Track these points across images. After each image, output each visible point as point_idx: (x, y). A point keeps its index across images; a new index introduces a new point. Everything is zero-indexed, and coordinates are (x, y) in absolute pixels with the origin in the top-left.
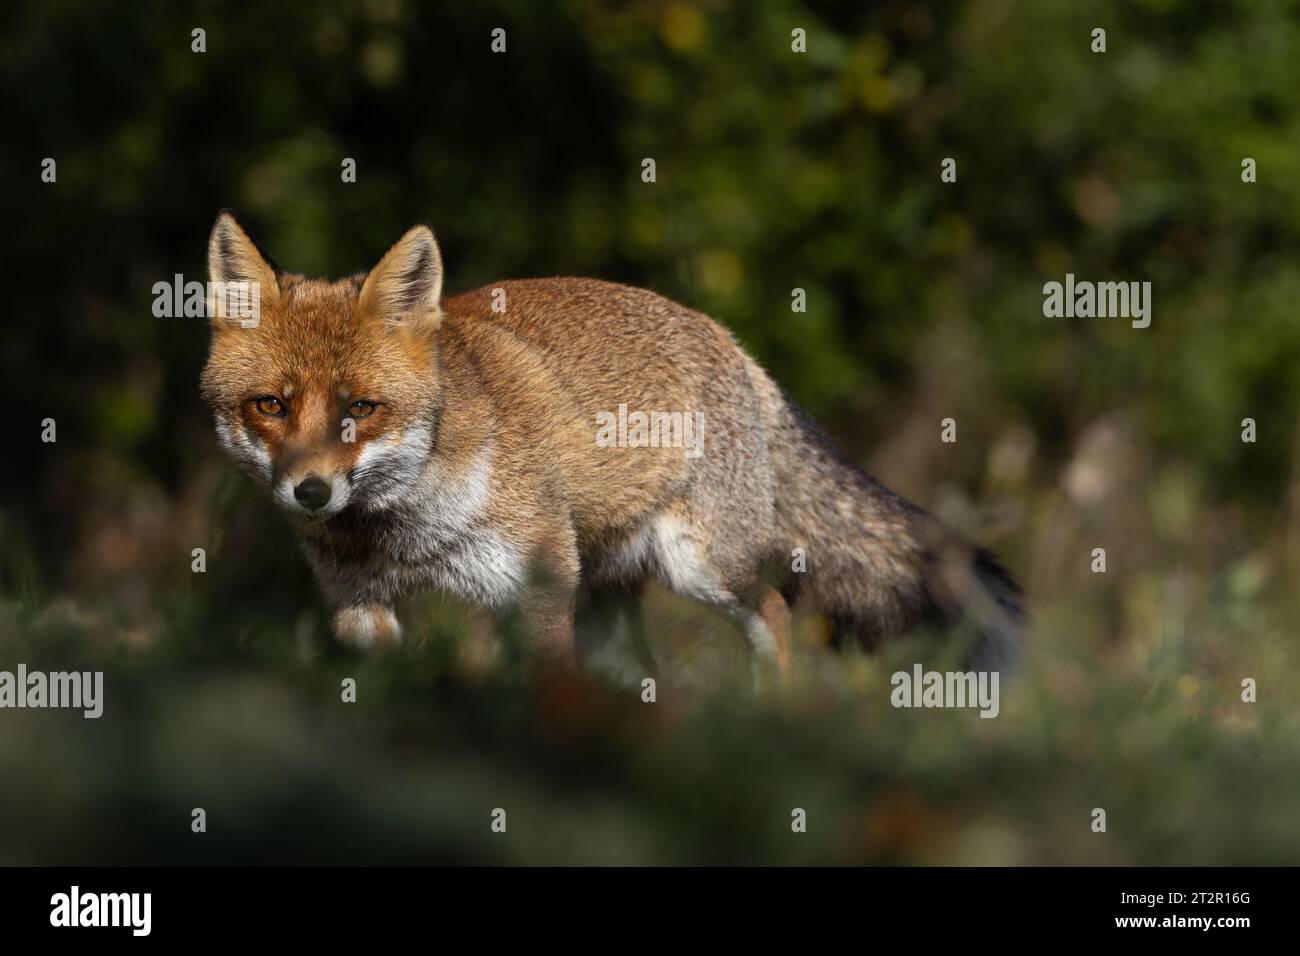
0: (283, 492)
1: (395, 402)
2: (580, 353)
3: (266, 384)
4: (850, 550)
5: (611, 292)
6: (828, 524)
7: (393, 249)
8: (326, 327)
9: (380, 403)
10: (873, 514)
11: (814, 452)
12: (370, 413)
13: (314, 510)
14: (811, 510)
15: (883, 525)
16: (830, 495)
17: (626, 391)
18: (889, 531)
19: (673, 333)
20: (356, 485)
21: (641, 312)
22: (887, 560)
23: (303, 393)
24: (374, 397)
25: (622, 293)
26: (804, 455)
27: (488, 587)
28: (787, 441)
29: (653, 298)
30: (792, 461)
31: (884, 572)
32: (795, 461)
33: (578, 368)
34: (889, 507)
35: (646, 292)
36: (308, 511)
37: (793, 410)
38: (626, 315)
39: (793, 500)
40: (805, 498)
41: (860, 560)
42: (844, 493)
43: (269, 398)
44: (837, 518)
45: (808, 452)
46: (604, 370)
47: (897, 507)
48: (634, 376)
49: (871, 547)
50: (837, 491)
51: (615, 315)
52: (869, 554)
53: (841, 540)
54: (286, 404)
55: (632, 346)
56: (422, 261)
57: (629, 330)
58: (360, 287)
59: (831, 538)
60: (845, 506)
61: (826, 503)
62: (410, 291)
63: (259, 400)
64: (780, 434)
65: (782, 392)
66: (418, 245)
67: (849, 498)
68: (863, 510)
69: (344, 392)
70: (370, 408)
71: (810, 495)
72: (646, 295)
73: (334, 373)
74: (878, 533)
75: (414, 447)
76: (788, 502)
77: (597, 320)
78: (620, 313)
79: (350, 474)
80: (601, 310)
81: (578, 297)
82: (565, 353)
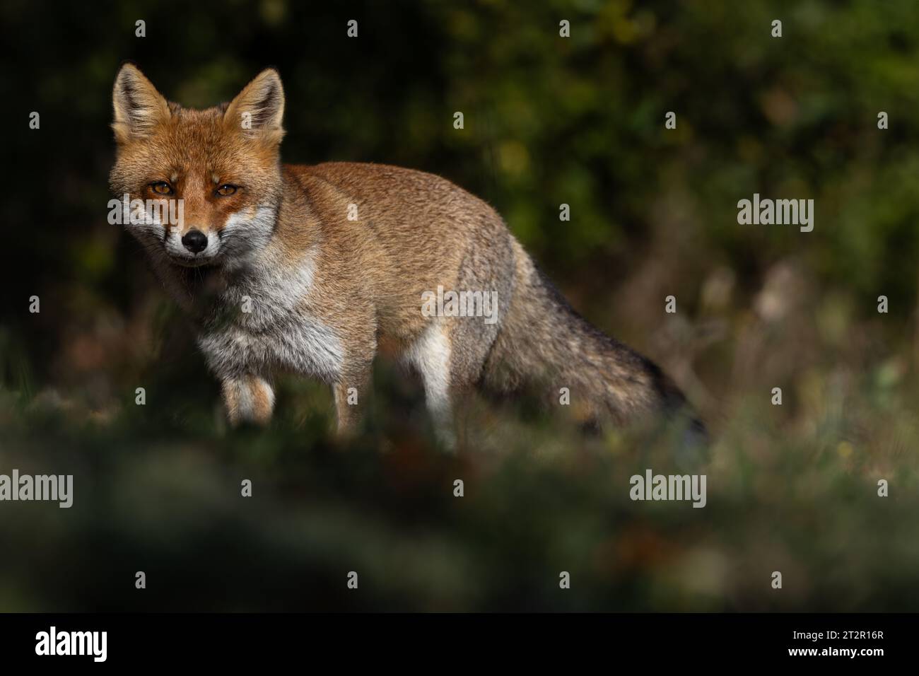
0: (173, 242)
1: (250, 187)
2: (384, 209)
3: (158, 173)
4: (576, 375)
5: (409, 174)
6: (562, 356)
7: (250, 85)
8: (200, 136)
9: (240, 187)
10: (594, 350)
11: (555, 305)
12: (233, 193)
13: (196, 253)
14: (551, 346)
15: (600, 358)
16: (564, 336)
17: (414, 240)
18: (604, 362)
19: (453, 200)
20: (224, 241)
21: (430, 189)
22: (603, 383)
23: (185, 178)
24: (236, 182)
25: (417, 176)
26: (547, 307)
27: (315, 360)
28: (536, 296)
29: (440, 180)
30: (539, 311)
31: (600, 390)
32: (541, 310)
33: (382, 218)
34: (604, 344)
35: (436, 176)
36: (191, 254)
37: (541, 276)
38: (418, 190)
39: (538, 337)
40: (547, 337)
41: (584, 382)
42: (574, 335)
43: (161, 183)
44: (569, 352)
45: (551, 305)
46: (400, 222)
47: (610, 346)
48: (421, 230)
49: (592, 373)
50: (569, 334)
51: (410, 189)
52: (589, 378)
53: (570, 367)
54: (173, 187)
55: (421, 210)
56: (270, 94)
57: (419, 199)
58: (224, 111)
59: (564, 366)
60: (574, 344)
61: (560, 341)
62: (261, 115)
63: (154, 184)
64: (531, 291)
65: (534, 262)
66: (268, 83)
67: (577, 339)
68: (586, 347)
69: (216, 179)
70: (232, 191)
71: (550, 335)
72: (435, 178)
73: (209, 165)
74: (596, 363)
75: (263, 221)
76: (534, 338)
77: (396, 190)
78: (413, 188)
79: (220, 233)
80: (399, 185)
81: (384, 175)
82: (374, 207)
